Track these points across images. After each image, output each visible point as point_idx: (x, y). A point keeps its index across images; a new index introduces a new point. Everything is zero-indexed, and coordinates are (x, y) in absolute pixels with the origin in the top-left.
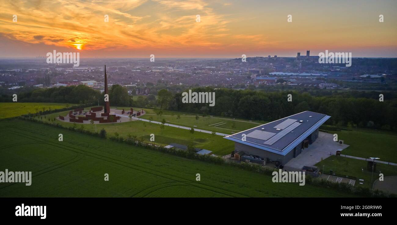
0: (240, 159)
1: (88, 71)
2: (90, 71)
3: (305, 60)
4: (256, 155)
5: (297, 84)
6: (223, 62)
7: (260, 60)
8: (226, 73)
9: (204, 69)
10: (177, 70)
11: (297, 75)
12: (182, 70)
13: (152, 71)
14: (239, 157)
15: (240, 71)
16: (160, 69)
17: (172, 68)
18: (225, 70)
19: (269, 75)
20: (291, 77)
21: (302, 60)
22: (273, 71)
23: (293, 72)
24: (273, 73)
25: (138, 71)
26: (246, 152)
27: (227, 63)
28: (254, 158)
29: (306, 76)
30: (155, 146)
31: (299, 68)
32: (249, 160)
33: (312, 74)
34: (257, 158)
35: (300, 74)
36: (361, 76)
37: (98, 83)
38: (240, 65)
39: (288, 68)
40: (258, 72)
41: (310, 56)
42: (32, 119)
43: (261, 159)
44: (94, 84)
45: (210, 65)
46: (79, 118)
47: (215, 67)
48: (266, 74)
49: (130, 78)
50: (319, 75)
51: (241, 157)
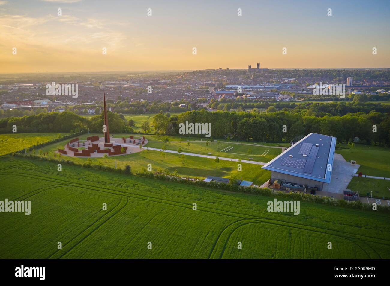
0: (280, 187)
1: (35, 88)
2: (37, 88)
3: (255, 73)
4: (294, 182)
5: (256, 97)
6: (177, 75)
7: (214, 73)
8: (183, 87)
9: (160, 83)
10: (133, 84)
11: (252, 87)
12: (138, 85)
13: (106, 87)
14: (279, 185)
15: (196, 84)
16: (114, 84)
17: (127, 82)
18: (181, 84)
19: (225, 88)
20: (246, 90)
21: (253, 73)
22: (228, 84)
23: (247, 85)
24: (230, 86)
25: (91, 86)
26: (283, 181)
27: (181, 76)
28: (293, 185)
29: (260, 88)
30: (190, 179)
31: (251, 80)
32: (290, 189)
33: (266, 86)
34: (296, 186)
35: (254, 87)
36: (309, 87)
37: (52, 102)
38: (195, 78)
39: (241, 80)
40: (214, 85)
41: (260, 68)
42: (32, 156)
43: (299, 186)
44: (48, 104)
45: (164, 79)
46: (82, 151)
47: (170, 81)
48: (222, 87)
49: (86, 95)
50: (272, 87)
51: (280, 186)
